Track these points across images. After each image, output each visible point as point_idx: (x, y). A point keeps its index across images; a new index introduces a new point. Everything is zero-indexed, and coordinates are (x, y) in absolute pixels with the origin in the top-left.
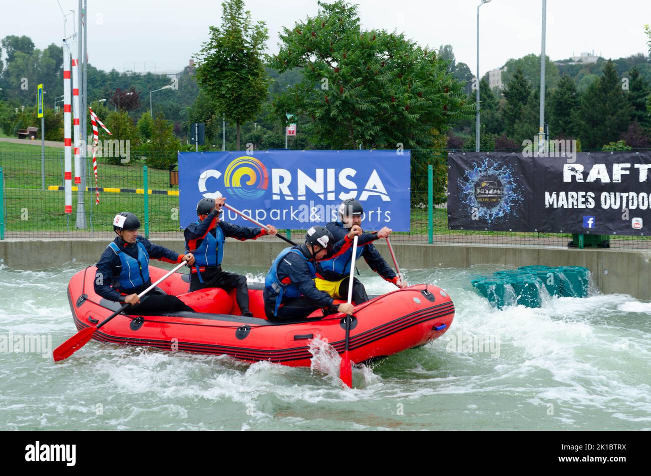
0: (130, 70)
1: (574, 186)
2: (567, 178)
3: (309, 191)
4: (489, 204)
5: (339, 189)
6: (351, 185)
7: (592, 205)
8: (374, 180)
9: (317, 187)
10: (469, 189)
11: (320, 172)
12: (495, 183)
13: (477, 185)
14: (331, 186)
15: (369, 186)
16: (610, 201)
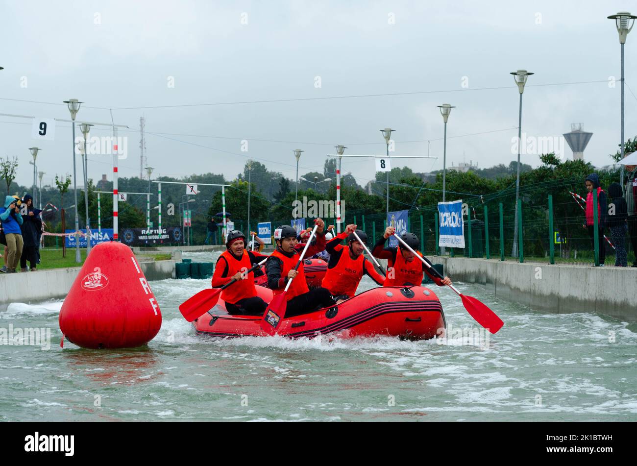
0: (48, 185)
1: (144, 235)
2: (142, 233)
3: (93, 238)
4: (129, 239)
5: (99, 237)
6: (101, 236)
7: (147, 238)
8: (106, 235)
9: (94, 237)
10: (125, 236)
11: (95, 234)
12: (130, 235)
13: (126, 235)
14: (97, 237)
15: (105, 236)
16: (150, 238)
